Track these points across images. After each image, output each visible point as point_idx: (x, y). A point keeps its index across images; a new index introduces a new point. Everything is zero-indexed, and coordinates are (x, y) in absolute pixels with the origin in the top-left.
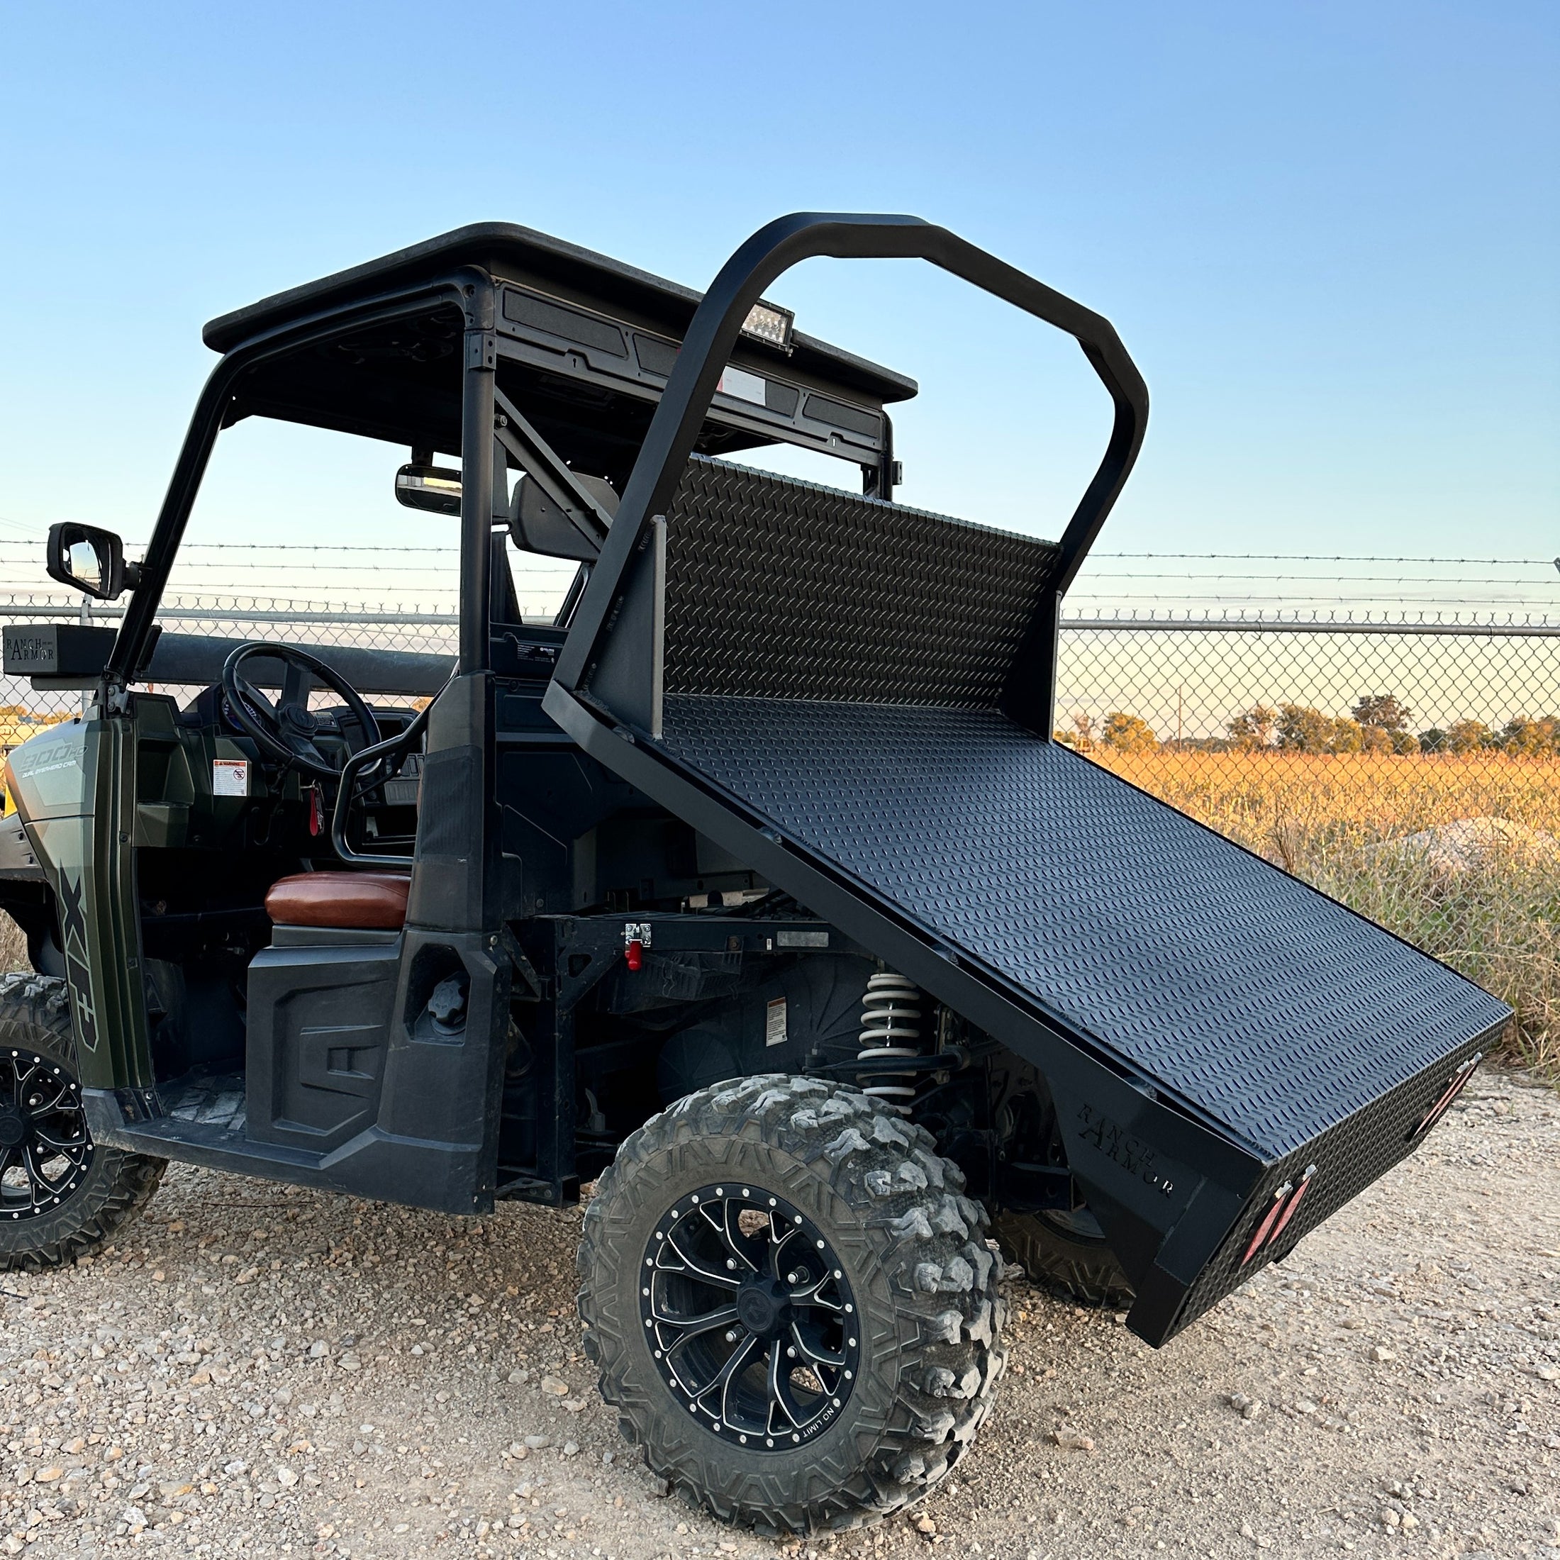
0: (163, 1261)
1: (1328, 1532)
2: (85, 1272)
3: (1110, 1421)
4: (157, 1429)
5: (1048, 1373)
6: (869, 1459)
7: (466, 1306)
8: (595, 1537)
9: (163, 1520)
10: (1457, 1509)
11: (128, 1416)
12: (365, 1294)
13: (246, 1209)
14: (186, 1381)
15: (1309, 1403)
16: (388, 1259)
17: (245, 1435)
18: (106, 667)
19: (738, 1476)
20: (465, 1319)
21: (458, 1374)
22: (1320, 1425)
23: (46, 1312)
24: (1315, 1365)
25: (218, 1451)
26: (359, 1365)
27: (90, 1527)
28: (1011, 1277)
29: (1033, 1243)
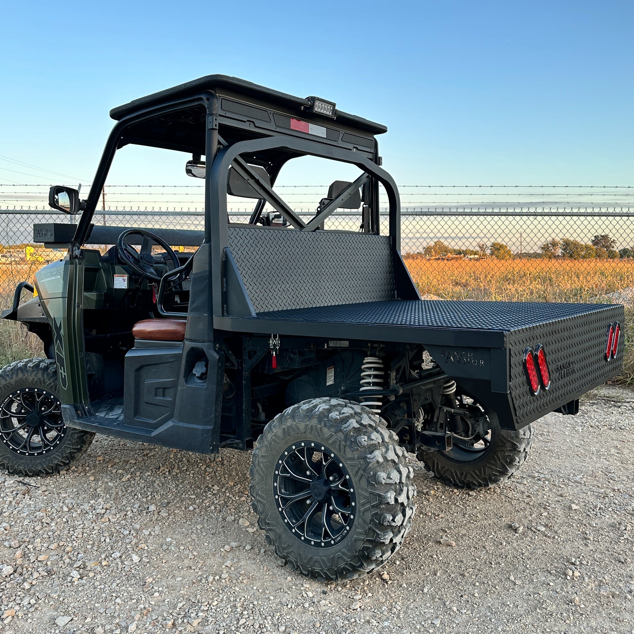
0: (94, 472)
1: (544, 578)
2: (63, 477)
3: (463, 535)
4: (86, 540)
5: (440, 516)
6: (360, 550)
7: (212, 490)
8: (255, 582)
9: (86, 576)
10: (596, 569)
11: (75, 534)
12: (172, 486)
13: (128, 451)
14: (99, 520)
15: (542, 527)
16: (183, 471)
17: (121, 542)
18: (73, 240)
19: (311, 558)
20: (211, 496)
21: (206, 518)
22: (546, 536)
23: (46, 493)
24: (547, 512)
25: (110, 549)
26: (168, 514)
27: (57, 579)
28: (430, 477)
29: (437, 463)
